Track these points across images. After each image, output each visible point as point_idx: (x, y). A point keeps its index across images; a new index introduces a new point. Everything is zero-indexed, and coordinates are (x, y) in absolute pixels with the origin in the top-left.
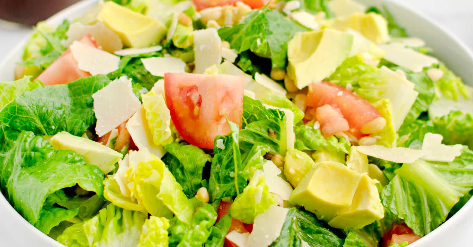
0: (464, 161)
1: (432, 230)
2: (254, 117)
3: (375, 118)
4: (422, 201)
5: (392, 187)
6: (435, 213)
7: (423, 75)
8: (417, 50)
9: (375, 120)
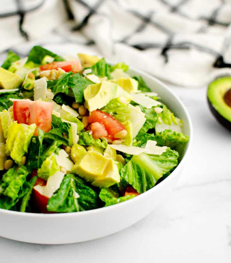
0: (167, 155)
1: (147, 190)
2: (58, 126)
3: (121, 130)
4: (143, 175)
5: (127, 167)
6: (149, 182)
7: (152, 110)
8: (152, 98)
9: (121, 131)
